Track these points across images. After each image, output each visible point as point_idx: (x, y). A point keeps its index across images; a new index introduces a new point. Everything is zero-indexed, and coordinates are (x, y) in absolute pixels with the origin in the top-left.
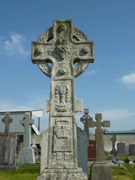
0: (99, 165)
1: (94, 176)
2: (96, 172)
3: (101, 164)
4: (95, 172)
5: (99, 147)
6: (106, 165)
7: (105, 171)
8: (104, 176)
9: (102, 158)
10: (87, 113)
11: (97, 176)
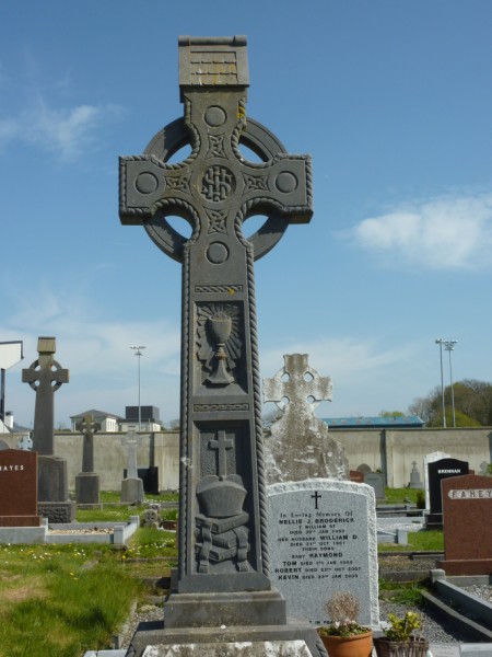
10: (50, 353)
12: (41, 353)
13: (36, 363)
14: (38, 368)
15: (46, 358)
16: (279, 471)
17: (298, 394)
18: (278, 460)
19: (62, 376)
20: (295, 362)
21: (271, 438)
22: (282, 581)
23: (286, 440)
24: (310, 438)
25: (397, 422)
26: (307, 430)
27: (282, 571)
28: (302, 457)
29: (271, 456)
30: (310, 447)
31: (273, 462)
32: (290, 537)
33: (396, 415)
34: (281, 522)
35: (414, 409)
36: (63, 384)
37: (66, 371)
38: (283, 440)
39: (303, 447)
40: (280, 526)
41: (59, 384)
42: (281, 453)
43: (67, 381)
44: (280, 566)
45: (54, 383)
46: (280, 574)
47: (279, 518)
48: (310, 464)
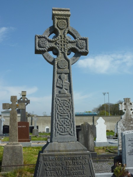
0: (11, 145)
1: (6, 156)
2: (8, 152)
3: (14, 144)
4: (6, 152)
5: (13, 128)
6: (19, 145)
7: (16, 151)
8: (15, 156)
9: (15, 138)
10: (25, 96)
11: (8, 156)
12: (23, 96)
13: (21, 98)
14: (22, 100)
15: (24, 97)
16: (124, 128)
17: (128, 108)
18: (124, 125)
19: (28, 102)
20: (127, 100)
21: (122, 119)
22: (130, 156)
23: (126, 120)
24: (132, 119)
25: (90, 114)
26: (131, 117)
27: (129, 153)
28: (130, 124)
29: (122, 124)
30: (132, 122)
31: (123, 125)
32: (131, 144)
33: (89, 112)
34: (129, 141)
35: (93, 110)
36: (28, 104)
37: (29, 100)
38: (125, 120)
39: (130, 122)
40: (129, 142)
41: (27, 104)
42: (124, 123)
43: (29, 103)
44: (129, 152)
45: (26, 104)
46: (129, 154)
47: (129, 140)
48: (132, 126)
